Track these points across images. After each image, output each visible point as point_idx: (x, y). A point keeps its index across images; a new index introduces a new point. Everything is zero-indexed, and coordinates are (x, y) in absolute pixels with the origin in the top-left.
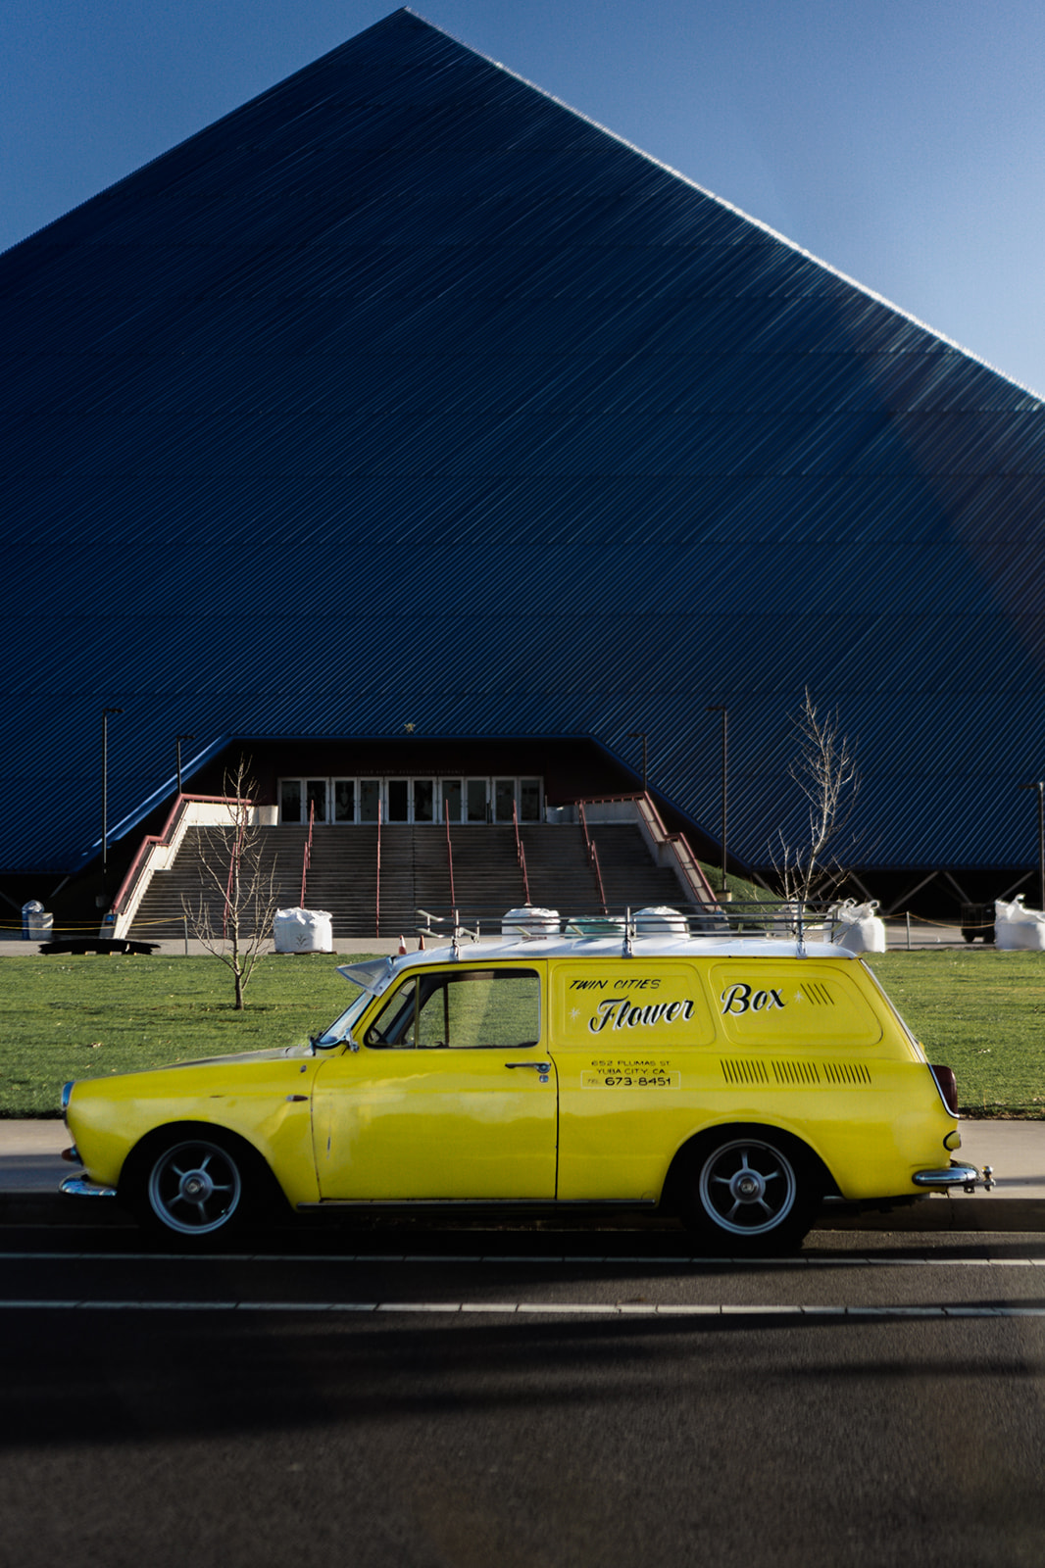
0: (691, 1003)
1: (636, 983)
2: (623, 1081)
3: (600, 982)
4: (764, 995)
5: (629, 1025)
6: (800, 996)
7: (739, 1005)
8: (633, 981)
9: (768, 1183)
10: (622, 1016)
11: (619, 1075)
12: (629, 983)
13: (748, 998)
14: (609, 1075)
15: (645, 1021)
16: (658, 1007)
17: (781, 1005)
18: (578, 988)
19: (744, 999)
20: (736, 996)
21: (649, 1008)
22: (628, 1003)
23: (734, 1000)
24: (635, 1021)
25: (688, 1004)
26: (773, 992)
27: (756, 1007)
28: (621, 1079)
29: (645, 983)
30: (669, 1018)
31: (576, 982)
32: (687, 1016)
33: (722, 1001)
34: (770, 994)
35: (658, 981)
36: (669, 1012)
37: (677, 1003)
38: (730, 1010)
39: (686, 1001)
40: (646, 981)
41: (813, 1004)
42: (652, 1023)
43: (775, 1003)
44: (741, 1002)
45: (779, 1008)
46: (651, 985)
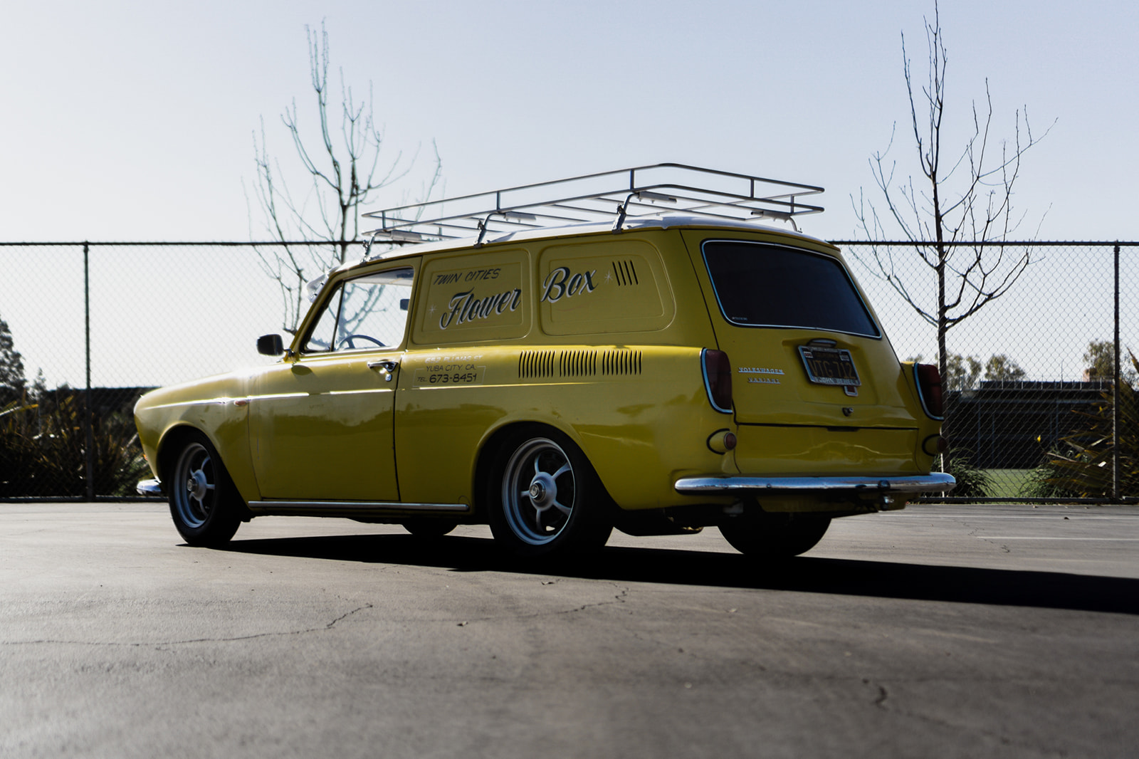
1: (482, 273)
2: (443, 378)
3: (456, 275)
4: (580, 277)
5: (469, 320)
6: (610, 276)
7: (557, 289)
8: (480, 272)
10: (465, 309)
11: (439, 373)
12: (478, 273)
13: (565, 283)
14: (433, 373)
15: (480, 316)
16: (493, 297)
17: (591, 288)
18: (439, 284)
19: (562, 285)
20: (556, 282)
21: (487, 299)
22: (472, 296)
23: (555, 286)
24: (474, 315)
25: (516, 293)
26: (588, 274)
27: (570, 293)
28: (441, 375)
29: (489, 273)
30: (499, 311)
31: (439, 276)
32: (513, 308)
33: (544, 287)
34: (585, 276)
35: (499, 269)
36: (501, 303)
37: (509, 292)
38: (548, 298)
39: (516, 291)
40: (490, 270)
41: (619, 284)
42: (486, 315)
43: (587, 286)
44: (559, 288)
45: (590, 291)
46: (492, 275)
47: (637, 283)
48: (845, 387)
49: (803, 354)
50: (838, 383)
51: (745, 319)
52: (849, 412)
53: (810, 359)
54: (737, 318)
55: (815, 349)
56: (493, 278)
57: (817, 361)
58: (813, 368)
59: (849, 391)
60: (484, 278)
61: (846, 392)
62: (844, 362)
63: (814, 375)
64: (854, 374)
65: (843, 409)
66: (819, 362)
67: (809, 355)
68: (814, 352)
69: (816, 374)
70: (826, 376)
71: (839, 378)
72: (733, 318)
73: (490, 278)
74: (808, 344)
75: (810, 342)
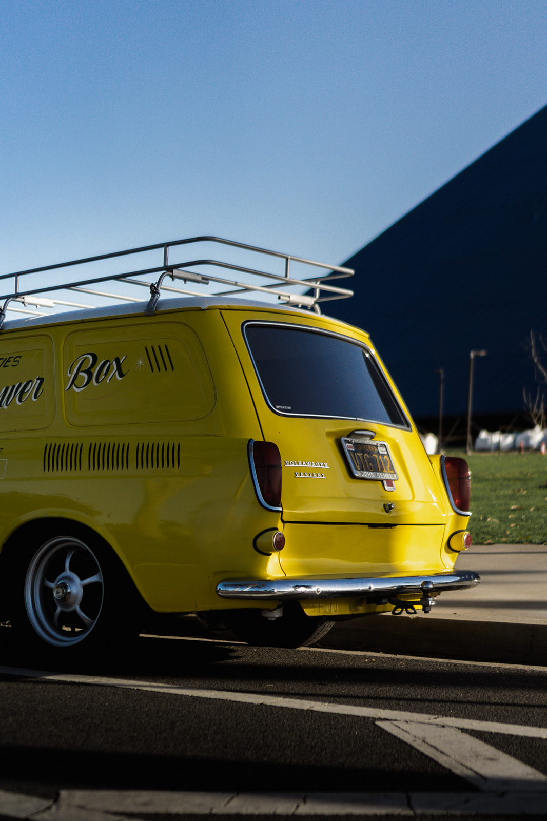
0: (42, 380)
4: (109, 363)
6: (142, 362)
7: (84, 377)
9: (85, 588)
13: (91, 370)
16: (14, 387)
17: (121, 375)
19: (89, 372)
20: (81, 370)
21: (7, 388)
23: (81, 374)
25: (39, 381)
26: (117, 360)
27: (97, 381)
29: (8, 361)
30: (20, 401)
32: (35, 397)
33: (69, 375)
34: (114, 363)
35: (20, 357)
36: (22, 392)
37: (31, 381)
38: (73, 386)
39: (38, 379)
40: (10, 358)
41: (153, 371)
42: (6, 405)
43: (117, 373)
44: (85, 375)
45: (120, 379)
46: (12, 363)
47: (173, 369)
48: (385, 482)
49: (346, 446)
50: (379, 478)
51: (289, 408)
52: (391, 508)
53: (352, 451)
54: (281, 407)
55: (356, 440)
56: (13, 366)
57: (358, 454)
58: (355, 462)
59: (388, 486)
60: (4, 367)
61: (386, 487)
62: (383, 455)
63: (356, 469)
64: (392, 468)
65: (384, 505)
66: (360, 454)
67: (351, 447)
68: (356, 445)
69: (359, 469)
70: (367, 470)
71: (378, 471)
72: (278, 407)
73: (10, 366)
74: (349, 436)
75: (352, 434)
